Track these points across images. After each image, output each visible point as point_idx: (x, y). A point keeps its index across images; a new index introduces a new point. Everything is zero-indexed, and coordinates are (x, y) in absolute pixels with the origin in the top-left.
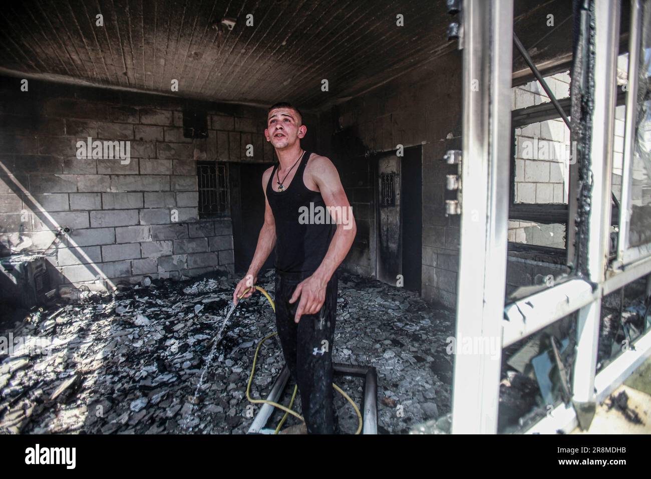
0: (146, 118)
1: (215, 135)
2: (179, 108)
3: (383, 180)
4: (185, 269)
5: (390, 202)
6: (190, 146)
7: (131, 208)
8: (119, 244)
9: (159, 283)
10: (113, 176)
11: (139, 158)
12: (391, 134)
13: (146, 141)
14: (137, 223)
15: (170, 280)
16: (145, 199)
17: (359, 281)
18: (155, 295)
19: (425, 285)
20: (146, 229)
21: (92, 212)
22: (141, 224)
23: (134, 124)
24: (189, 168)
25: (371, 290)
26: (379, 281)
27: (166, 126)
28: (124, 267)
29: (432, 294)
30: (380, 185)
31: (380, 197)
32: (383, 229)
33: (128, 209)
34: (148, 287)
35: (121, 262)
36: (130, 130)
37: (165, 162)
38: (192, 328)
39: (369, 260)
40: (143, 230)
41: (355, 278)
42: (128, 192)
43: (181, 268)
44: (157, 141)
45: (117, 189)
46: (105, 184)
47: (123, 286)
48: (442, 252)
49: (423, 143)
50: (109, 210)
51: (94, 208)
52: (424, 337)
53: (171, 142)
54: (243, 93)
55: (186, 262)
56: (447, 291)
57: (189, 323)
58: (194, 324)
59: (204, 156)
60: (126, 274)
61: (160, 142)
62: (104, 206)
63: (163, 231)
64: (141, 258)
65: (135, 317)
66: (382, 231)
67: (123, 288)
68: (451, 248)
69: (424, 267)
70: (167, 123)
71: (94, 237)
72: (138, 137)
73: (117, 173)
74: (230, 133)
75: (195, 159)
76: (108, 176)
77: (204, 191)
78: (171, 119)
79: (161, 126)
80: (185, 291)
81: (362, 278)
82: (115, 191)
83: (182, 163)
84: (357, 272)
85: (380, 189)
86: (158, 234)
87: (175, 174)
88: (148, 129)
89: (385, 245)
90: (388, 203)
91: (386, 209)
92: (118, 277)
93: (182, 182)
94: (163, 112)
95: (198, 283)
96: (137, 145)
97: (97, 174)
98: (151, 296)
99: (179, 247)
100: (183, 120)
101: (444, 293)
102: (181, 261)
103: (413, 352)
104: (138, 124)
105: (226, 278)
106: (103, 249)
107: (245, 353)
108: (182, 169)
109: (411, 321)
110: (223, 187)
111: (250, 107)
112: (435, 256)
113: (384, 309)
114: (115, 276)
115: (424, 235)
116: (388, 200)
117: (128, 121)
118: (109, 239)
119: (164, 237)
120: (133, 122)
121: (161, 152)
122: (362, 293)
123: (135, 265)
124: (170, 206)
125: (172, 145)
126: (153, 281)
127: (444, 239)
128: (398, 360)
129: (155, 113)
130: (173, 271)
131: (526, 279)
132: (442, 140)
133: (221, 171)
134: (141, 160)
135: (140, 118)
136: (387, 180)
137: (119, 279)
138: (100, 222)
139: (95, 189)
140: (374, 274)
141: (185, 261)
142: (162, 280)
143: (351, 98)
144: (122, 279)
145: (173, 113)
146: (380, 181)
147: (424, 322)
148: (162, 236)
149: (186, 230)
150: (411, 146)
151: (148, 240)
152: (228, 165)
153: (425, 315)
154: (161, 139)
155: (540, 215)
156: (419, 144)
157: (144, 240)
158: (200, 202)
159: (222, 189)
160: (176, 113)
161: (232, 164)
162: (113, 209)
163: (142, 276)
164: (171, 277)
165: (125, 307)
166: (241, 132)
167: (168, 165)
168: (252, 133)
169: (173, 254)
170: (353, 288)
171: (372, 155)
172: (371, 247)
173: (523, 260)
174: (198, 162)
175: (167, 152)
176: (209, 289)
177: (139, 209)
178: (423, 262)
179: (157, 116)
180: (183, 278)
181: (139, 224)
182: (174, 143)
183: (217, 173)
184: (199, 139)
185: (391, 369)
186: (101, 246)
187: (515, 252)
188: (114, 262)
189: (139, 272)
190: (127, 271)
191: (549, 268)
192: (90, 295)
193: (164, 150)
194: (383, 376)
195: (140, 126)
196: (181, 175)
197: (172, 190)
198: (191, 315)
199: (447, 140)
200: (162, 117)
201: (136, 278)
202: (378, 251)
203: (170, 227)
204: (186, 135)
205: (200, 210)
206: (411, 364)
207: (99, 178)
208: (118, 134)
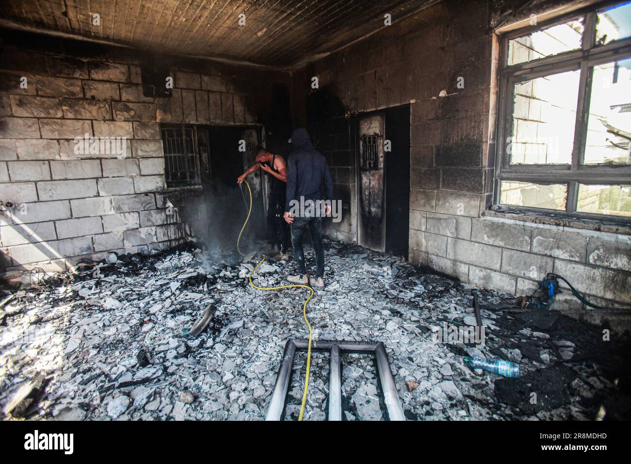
0: (97, 73)
1: (180, 94)
2: (136, 62)
3: (365, 142)
4: (154, 242)
5: (372, 165)
6: (152, 106)
7: (87, 177)
8: (76, 218)
9: (126, 259)
10: (61, 141)
11: (91, 120)
12: (375, 93)
13: (99, 100)
14: (95, 194)
15: (138, 255)
16: (103, 167)
17: (341, 247)
18: (123, 273)
19: (413, 250)
20: (107, 200)
21: (39, 183)
22: (101, 195)
23: (82, 80)
24: (152, 132)
25: (355, 256)
26: (360, 246)
27: (122, 83)
28: (85, 243)
29: (420, 258)
30: (361, 148)
31: (362, 160)
32: (365, 194)
33: (83, 179)
34: (114, 264)
35: (81, 238)
36: (78, 86)
37: (124, 124)
38: (171, 309)
39: (351, 225)
40: (103, 202)
41: (336, 244)
42: (82, 159)
43: (150, 242)
44: (113, 100)
45: (68, 156)
46: (52, 150)
47: (85, 265)
48: (431, 216)
49: (412, 101)
50: (60, 180)
51: (41, 178)
52: (422, 304)
53: (129, 101)
54: (210, 46)
55: (156, 235)
56: (437, 255)
57: (168, 303)
58: (172, 304)
59: (169, 118)
60: (86, 250)
61: (116, 101)
62: (53, 176)
63: (126, 202)
64: (104, 233)
65: (103, 300)
66: (364, 195)
67: (85, 266)
68: (442, 212)
69: (411, 232)
70: (123, 79)
71: (45, 212)
72: (88, 95)
73: (66, 137)
74: (197, 92)
75: (158, 121)
76: (55, 141)
77: (170, 157)
78: (127, 75)
79: (116, 82)
80: (156, 266)
81: (343, 244)
82: (66, 159)
83: (144, 125)
84: (337, 238)
85: (361, 152)
86: (122, 206)
87: (136, 138)
88: (100, 86)
89: (367, 210)
90: (370, 166)
91: (368, 173)
92: (78, 255)
93: (145, 147)
94: (117, 65)
95: (171, 257)
96: (89, 104)
97: (41, 138)
98: (119, 274)
99: (146, 219)
100: (142, 76)
101: (434, 257)
102: (150, 234)
103: (414, 321)
104: (87, 80)
105: (200, 250)
106: (57, 225)
107: (235, 334)
108: (143, 132)
109: (404, 286)
110: (192, 152)
111: (218, 62)
112: (424, 220)
113: (373, 276)
114: (74, 254)
115: (412, 199)
116: (370, 164)
117: (75, 76)
118: (64, 213)
119: (129, 209)
120: (81, 77)
121: (118, 112)
122: (347, 260)
123: (97, 241)
124: (134, 174)
125: (130, 105)
126: (119, 258)
127: (434, 203)
128: (403, 332)
129: (107, 67)
130: (141, 245)
131: (525, 242)
132: (434, 98)
133: (188, 135)
134: (94, 122)
135: (89, 72)
136: (370, 142)
137: (80, 257)
138: (51, 194)
139: (41, 157)
140: (355, 239)
141: (153, 233)
142: (130, 256)
143: (328, 53)
144: (84, 257)
145: (129, 68)
146: (361, 143)
147: (418, 288)
148: (126, 208)
149: (153, 200)
150: (398, 105)
151: (110, 213)
152: (195, 128)
153: (416, 281)
154: (117, 98)
155: (539, 176)
156: (408, 103)
157: (105, 213)
158: (166, 169)
159: (191, 155)
160: (133, 69)
161: (200, 127)
162: (66, 179)
163: (106, 252)
164: (140, 251)
165: (90, 288)
166: (209, 91)
167: (127, 128)
168: (221, 93)
169: (140, 227)
170: (336, 255)
171: (352, 115)
172: (352, 212)
173: (522, 223)
174: (162, 125)
175: (125, 113)
176: (184, 263)
177: (97, 179)
178: (410, 226)
179: (110, 70)
180: (154, 252)
181: (98, 195)
182: (132, 102)
183: (184, 137)
184: (162, 99)
185: (398, 343)
186: (54, 221)
187: (514, 215)
188: (72, 238)
189: (102, 248)
190: (89, 248)
191: (550, 230)
192: (46, 278)
193: (121, 111)
194: (391, 350)
195: (90, 82)
196: (143, 140)
197: (134, 156)
198: (167, 294)
199: (439, 98)
200: (116, 72)
201: (99, 255)
202: (359, 216)
203: (135, 197)
204: (146, 94)
205: (167, 177)
206: (416, 335)
207: (44, 143)
208: (64, 91)
